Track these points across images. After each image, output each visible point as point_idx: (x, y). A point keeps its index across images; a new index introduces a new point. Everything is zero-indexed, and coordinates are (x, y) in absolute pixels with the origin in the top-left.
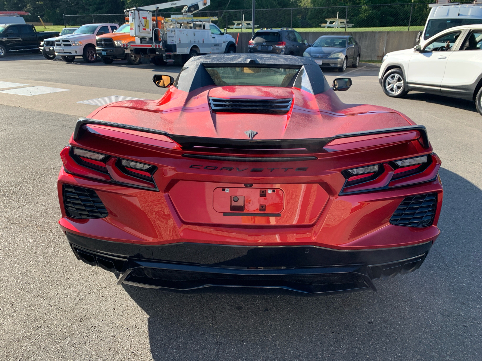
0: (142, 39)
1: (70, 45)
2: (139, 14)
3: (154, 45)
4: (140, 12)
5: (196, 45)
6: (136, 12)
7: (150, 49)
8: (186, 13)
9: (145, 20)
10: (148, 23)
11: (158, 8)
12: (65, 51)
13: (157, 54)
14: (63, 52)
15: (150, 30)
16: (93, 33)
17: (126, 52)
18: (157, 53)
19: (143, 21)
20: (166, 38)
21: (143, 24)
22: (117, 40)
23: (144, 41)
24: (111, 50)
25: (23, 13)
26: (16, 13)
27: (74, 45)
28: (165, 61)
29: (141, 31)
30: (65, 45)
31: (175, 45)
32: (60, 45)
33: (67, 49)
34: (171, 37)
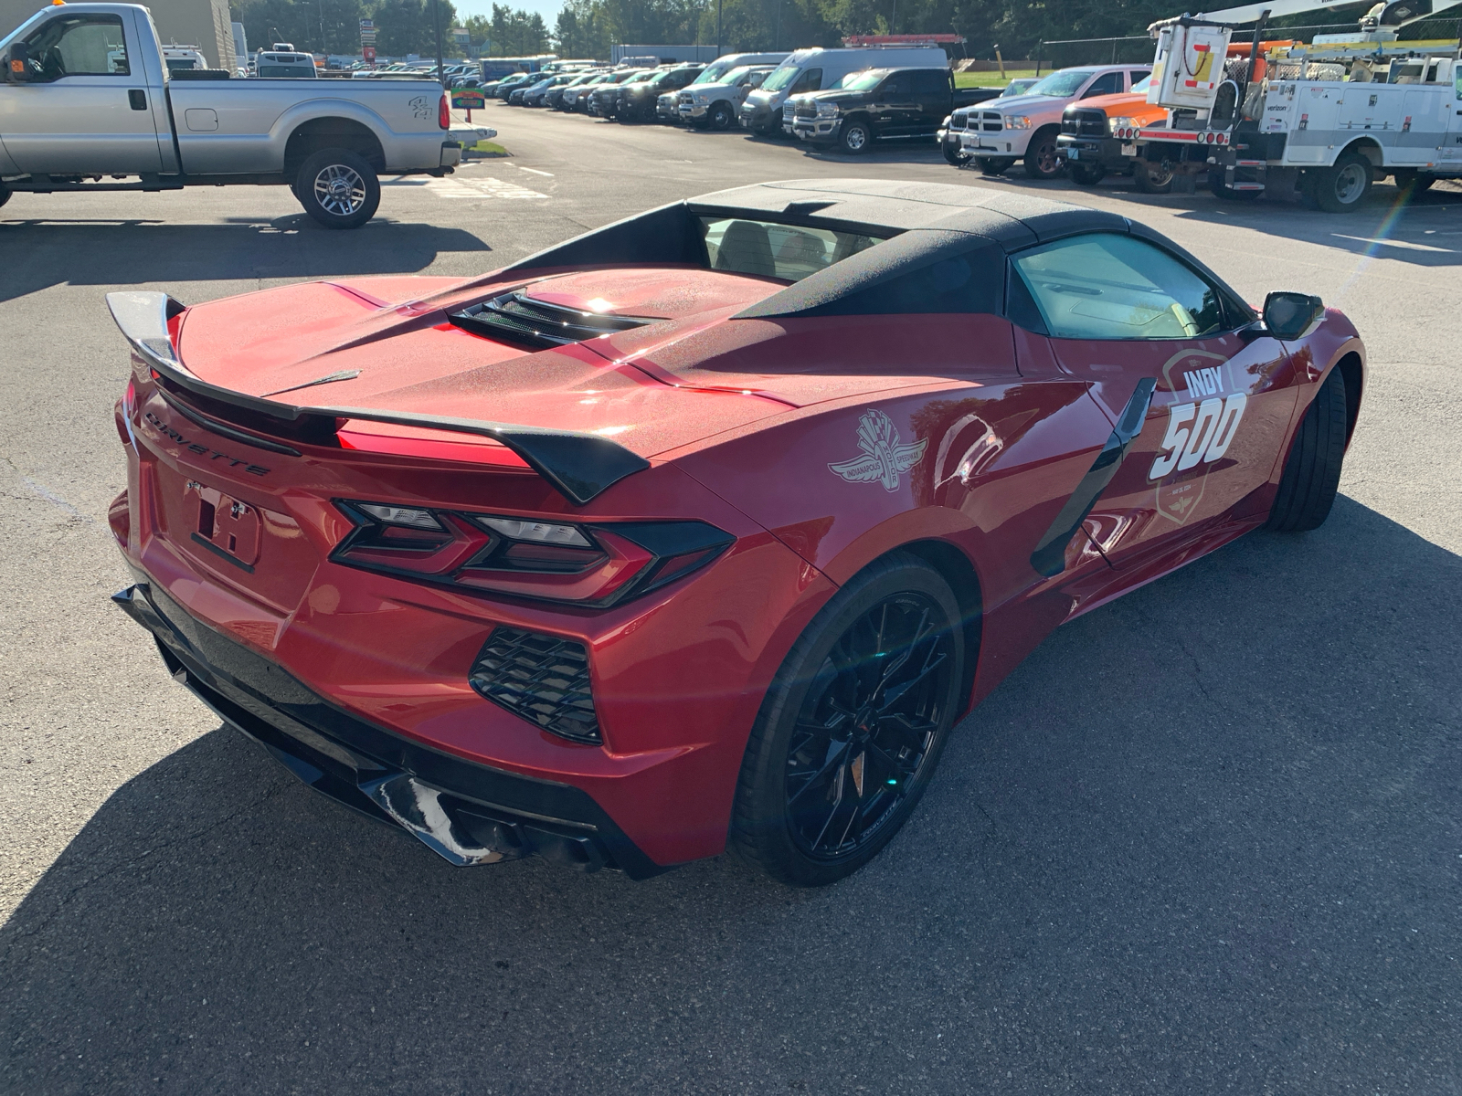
0: (1180, 115)
1: (998, 127)
2: (1186, 34)
3: (1206, 134)
4: (1193, 29)
5: (1369, 136)
6: (1180, 28)
7: (1191, 145)
8: (1373, 28)
9: (1203, 53)
10: (1210, 65)
11: (1267, 12)
12: (982, 145)
13: (1211, 165)
14: (978, 146)
15: (1212, 86)
16: (1073, 95)
17: (1123, 153)
18: (1211, 159)
19: (1195, 58)
20: (1259, 113)
21: (1190, 67)
22: (1118, 116)
23: (1185, 121)
24: (1093, 144)
25: (950, 38)
26: (931, 38)
27: (1009, 127)
28: (1229, 186)
29: (1177, 91)
30: (987, 127)
31: (1284, 135)
32: (974, 127)
33: (990, 139)
34: (1278, 108)
